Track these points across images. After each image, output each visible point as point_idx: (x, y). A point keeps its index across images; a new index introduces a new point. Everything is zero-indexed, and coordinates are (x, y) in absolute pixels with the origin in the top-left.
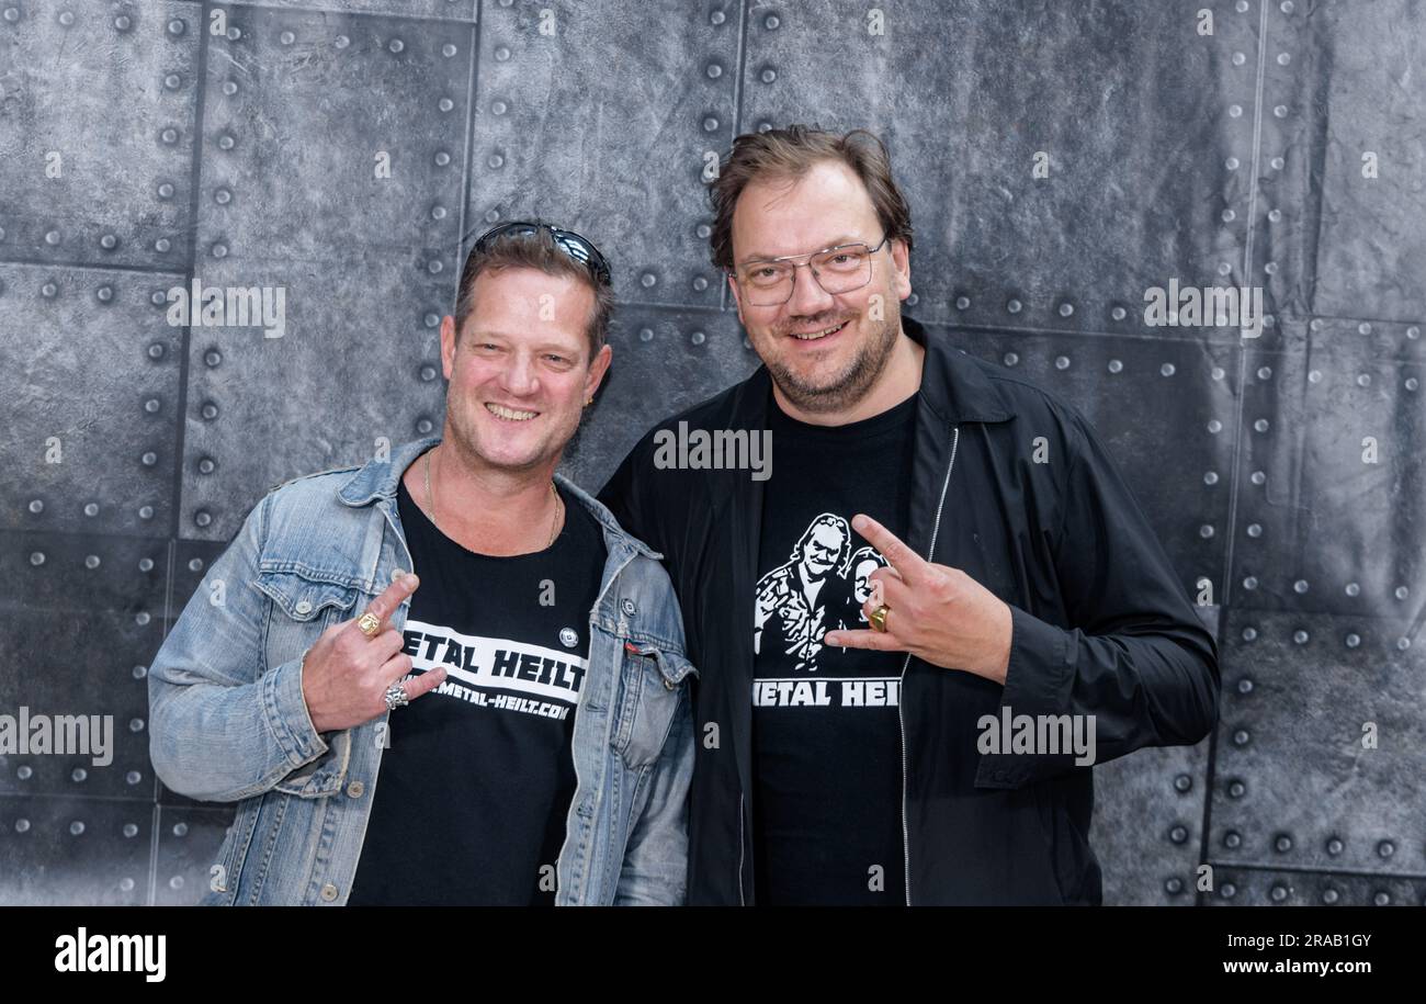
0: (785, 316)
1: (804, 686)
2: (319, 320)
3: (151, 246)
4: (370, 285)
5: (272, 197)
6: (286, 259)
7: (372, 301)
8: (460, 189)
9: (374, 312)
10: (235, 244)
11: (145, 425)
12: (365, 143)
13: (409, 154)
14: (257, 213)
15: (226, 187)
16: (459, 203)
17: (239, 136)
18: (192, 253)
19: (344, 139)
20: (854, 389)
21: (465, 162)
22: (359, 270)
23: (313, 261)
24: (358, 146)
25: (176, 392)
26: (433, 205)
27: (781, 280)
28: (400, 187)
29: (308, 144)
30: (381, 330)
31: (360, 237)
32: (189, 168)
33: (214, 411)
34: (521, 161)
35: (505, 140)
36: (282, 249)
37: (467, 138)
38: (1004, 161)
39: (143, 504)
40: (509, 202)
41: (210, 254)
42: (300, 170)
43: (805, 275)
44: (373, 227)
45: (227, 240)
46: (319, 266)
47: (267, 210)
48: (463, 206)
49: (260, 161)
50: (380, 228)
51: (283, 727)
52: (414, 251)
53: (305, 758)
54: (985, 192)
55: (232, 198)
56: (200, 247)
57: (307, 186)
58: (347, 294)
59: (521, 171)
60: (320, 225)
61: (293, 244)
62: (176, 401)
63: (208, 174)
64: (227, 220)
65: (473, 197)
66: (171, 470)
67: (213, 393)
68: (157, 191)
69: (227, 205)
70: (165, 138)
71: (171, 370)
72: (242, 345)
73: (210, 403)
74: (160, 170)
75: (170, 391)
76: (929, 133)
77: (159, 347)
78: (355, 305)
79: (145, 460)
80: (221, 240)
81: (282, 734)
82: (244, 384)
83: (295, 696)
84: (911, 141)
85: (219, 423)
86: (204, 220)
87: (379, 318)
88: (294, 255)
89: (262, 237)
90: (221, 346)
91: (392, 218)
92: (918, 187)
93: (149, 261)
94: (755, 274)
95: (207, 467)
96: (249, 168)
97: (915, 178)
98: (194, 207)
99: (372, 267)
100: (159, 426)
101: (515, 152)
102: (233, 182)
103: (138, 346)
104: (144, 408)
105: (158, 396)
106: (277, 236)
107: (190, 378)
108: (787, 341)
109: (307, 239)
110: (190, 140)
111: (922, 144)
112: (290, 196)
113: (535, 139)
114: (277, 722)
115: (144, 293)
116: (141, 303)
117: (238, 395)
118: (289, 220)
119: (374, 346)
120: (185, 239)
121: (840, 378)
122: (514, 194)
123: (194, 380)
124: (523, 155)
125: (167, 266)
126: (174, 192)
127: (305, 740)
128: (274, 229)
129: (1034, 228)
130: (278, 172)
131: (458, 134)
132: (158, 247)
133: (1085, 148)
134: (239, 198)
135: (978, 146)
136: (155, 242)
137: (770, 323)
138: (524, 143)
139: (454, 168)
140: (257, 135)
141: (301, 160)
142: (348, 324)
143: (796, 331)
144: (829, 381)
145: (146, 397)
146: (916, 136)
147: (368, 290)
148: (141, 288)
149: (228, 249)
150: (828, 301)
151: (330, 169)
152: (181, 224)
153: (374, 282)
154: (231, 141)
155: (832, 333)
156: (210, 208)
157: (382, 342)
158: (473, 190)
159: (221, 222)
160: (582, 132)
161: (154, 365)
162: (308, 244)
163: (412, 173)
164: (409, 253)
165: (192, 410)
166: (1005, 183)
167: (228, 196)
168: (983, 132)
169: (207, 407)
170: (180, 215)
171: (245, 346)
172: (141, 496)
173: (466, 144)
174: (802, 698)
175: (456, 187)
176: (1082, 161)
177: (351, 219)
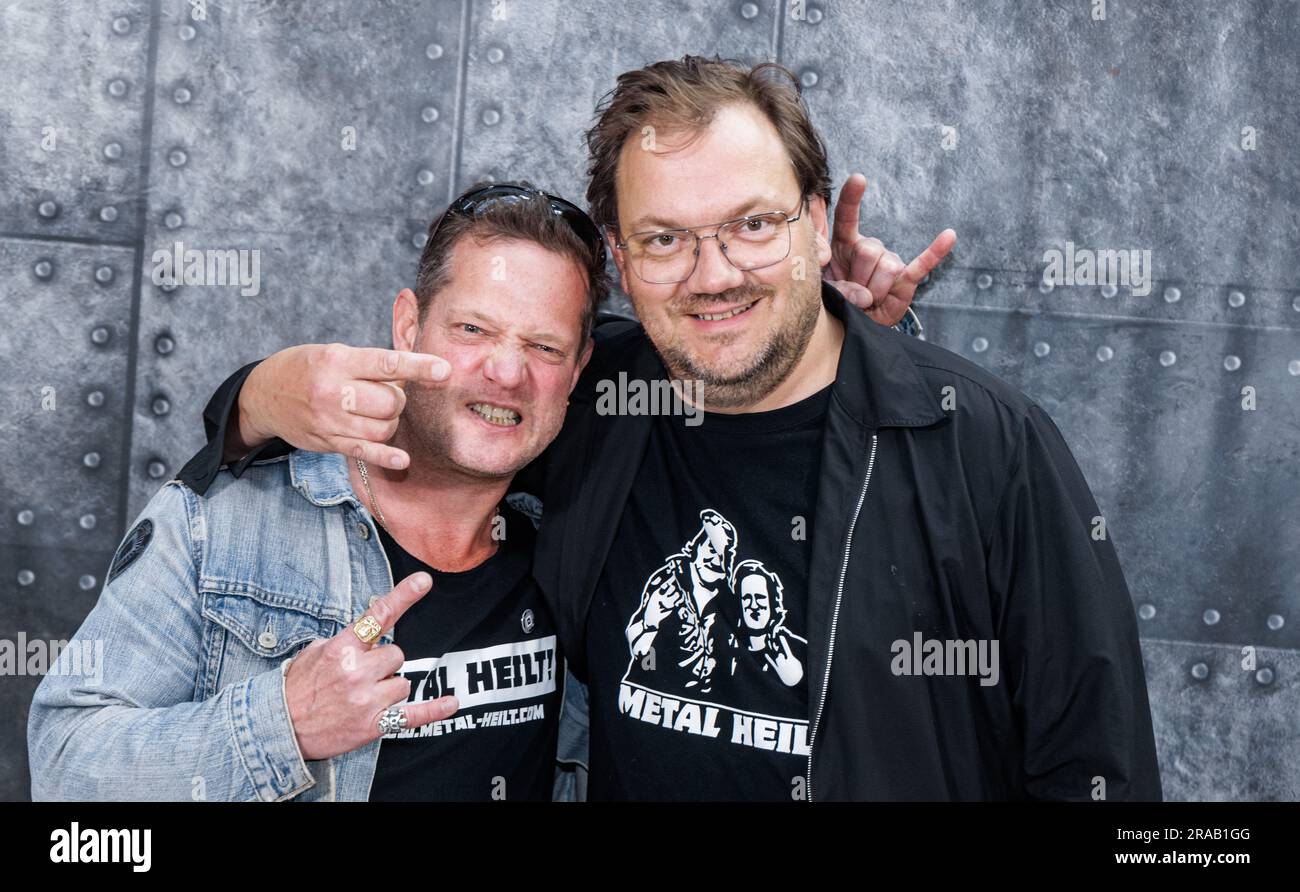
0: (684, 292)
1: (692, 709)
2: (287, 301)
3: (95, 215)
4: (345, 261)
5: (233, 159)
6: (248, 229)
7: (347, 281)
8: (450, 151)
9: (349, 292)
10: (192, 216)
11: (87, 420)
12: (341, 97)
13: (391, 109)
14: (216, 177)
15: (179, 147)
16: (448, 166)
17: (197, 87)
18: (143, 221)
19: (317, 92)
20: (765, 379)
21: (456, 118)
22: (333, 244)
23: (280, 233)
24: (333, 100)
25: (124, 383)
26: (421, 167)
27: (680, 250)
28: (380, 148)
29: (276, 97)
30: (357, 314)
31: (334, 205)
32: (139, 125)
33: (166, 405)
34: (520, 117)
35: (501, 92)
36: (243, 218)
37: (458, 89)
38: (1097, 115)
39: (85, 512)
40: (506, 165)
41: (162, 224)
42: (267, 127)
43: (711, 248)
44: (348, 194)
45: (182, 208)
46: (287, 238)
47: (228, 174)
48: (453, 170)
49: (221, 117)
50: (358, 194)
51: (259, 754)
52: (396, 222)
53: (281, 794)
54: (1074, 154)
55: (189, 160)
56: (151, 216)
57: (274, 146)
58: (319, 271)
59: (521, 128)
60: (288, 192)
61: (258, 214)
62: (123, 394)
63: (161, 131)
64: (182, 185)
65: (465, 159)
66: (116, 473)
67: (164, 385)
68: (103, 152)
69: (181, 168)
70: (113, 90)
71: (117, 357)
72: (197, 329)
73: (159, 396)
74: (107, 127)
75: (117, 382)
76: (1007, 84)
77: (104, 331)
78: (328, 284)
79: (87, 461)
80: (175, 209)
81: (255, 763)
82: (200, 375)
83: (278, 717)
84: (985, 92)
85: (171, 420)
86: (155, 185)
87: (355, 299)
88: (258, 226)
89: (222, 205)
90: (174, 331)
91: (373, 184)
92: (993, 148)
93: (93, 232)
94: (648, 241)
95: (156, 470)
96: (208, 125)
97: (990, 137)
98: (145, 170)
99: (347, 240)
100: (102, 423)
101: (514, 106)
102: (189, 141)
103: (80, 330)
104: (85, 401)
105: (103, 388)
106: (238, 203)
107: (139, 368)
108: (686, 322)
109: (273, 207)
110: (140, 92)
111: (999, 96)
112: (255, 158)
113: (538, 91)
114: (251, 749)
115: (87, 268)
116: (85, 280)
117: (192, 387)
118: (253, 185)
119: (349, 331)
120: (134, 206)
121: (750, 366)
122: (512, 155)
123: (143, 368)
124: (523, 110)
125: (114, 238)
126: (123, 154)
127: (286, 771)
128: (236, 195)
129: (1134, 197)
130: (241, 130)
131: (448, 86)
132: (104, 216)
133: (1197, 100)
134: (195, 160)
135: (1066, 98)
136: (100, 210)
137: (666, 301)
138: (524, 95)
139: (444, 126)
140: (217, 87)
141: (268, 117)
142: (319, 306)
143: (699, 309)
144: (737, 370)
145: (90, 389)
146: (991, 87)
147: (343, 267)
148: (85, 263)
149: (183, 218)
150: (736, 278)
151: (300, 127)
152: (130, 188)
153: (350, 258)
154: (187, 94)
155: (742, 312)
156: (163, 171)
157: (359, 328)
158: (465, 151)
159: (176, 188)
160: (592, 83)
161: (97, 352)
162: (275, 212)
163: (394, 131)
164: (390, 224)
165: (141, 405)
166: (1097, 142)
167: (183, 157)
168: (1072, 81)
169: (158, 402)
170: (129, 180)
171: (202, 331)
172: (83, 503)
173: (458, 96)
174: (687, 723)
175: (446, 147)
176: (1193, 115)
177: (324, 184)
